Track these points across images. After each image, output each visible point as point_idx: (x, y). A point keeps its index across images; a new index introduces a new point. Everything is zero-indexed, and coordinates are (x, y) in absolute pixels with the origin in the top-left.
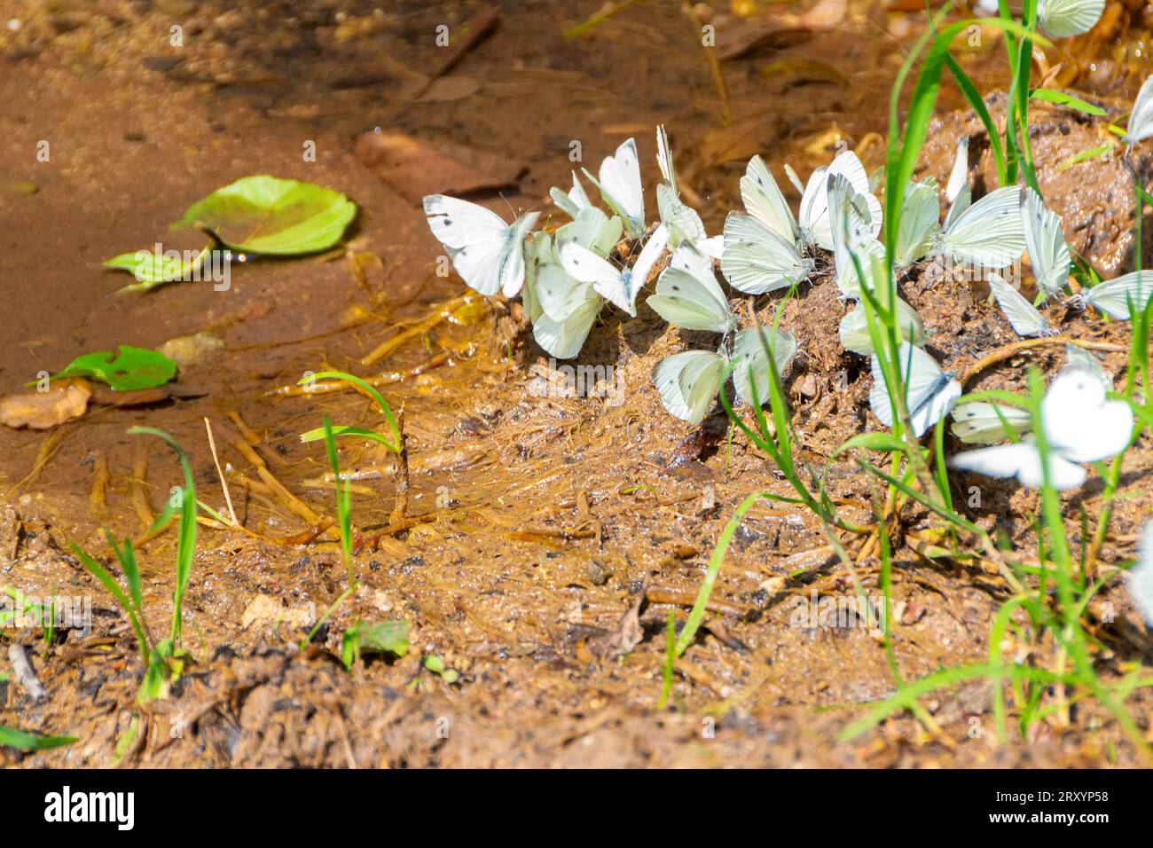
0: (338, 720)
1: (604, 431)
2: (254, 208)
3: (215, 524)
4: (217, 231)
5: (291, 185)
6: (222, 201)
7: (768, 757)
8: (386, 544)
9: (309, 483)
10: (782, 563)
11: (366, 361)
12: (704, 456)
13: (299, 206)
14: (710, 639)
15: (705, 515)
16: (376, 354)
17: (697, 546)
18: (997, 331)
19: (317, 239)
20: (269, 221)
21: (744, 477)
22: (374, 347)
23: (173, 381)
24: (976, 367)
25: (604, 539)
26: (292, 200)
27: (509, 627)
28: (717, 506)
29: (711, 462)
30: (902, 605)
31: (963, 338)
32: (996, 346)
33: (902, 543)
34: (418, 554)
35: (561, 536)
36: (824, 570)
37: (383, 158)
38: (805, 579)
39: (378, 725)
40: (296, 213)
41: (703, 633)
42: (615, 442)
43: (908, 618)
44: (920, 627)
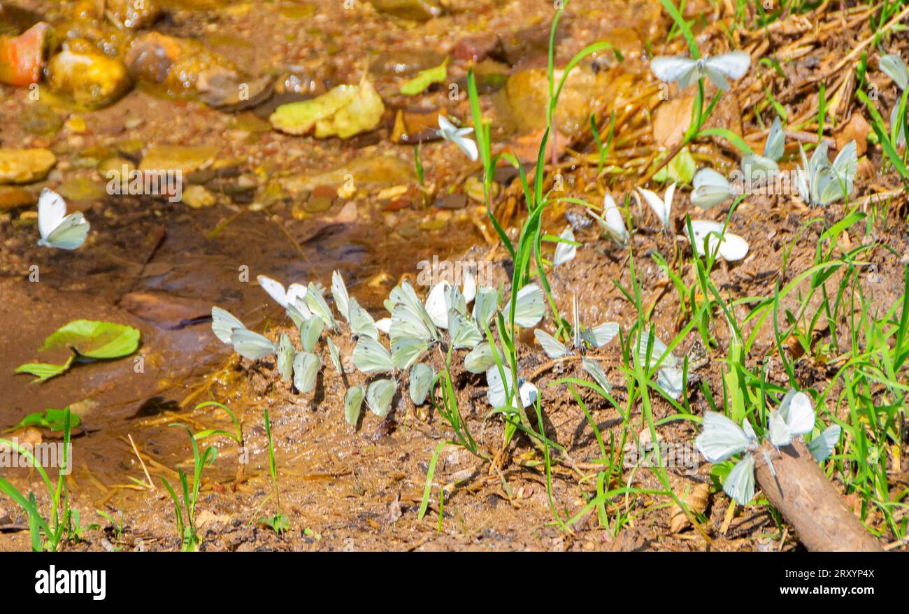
1: (330, 427)
2: (82, 337)
3: (140, 488)
4: (76, 348)
5: (98, 323)
6: (62, 334)
7: (510, 547)
8: (241, 487)
9: (178, 466)
10: (450, 478)
12: (390, 433)
13: (105, 333)
14: (432, 513)
15: (403, 459)
17: (403, 473)
18: (539, 357)
19: (124, 350)
20: (93, 342)
21: (413, 441)
23: (80, 424)
24: (535, 374)
25: (356, 474)
26: (101, 331)
27: (326, 517)
28: (407, 455)
29: (393, 435)
30: (522, 489)
31: (522, 361)
32: (540, 363)
33: (511, 462)
34: (260, 490)
35: (332, 475)
36: (472, 479)
37: (140, 306)
38: (465, 484)
40: (106, 338)
41: (429, 509)
42: (339, 431)
43: (526, 496)
44: (532, 499)
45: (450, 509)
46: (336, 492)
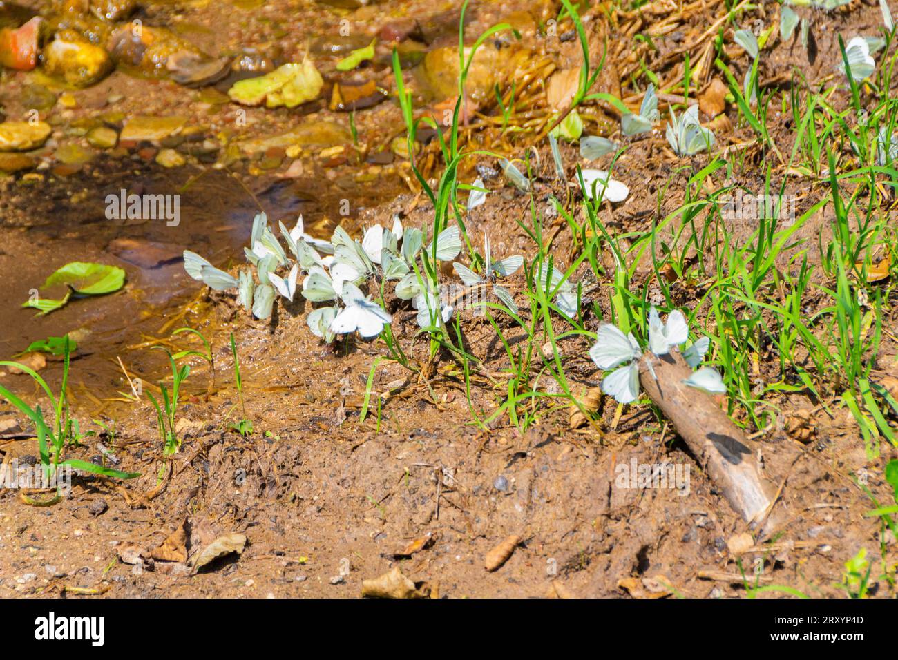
0: (253, 452)
1: (285, 346)
2: (77, 276)
3: (128, 400)
4: (72, 286)
5: (89, 265)
6: (61, 275)
8: (212, 398)
9: (160, 381)
10: (385, 387)
11: (161, 332)
13: (96, 273)
14: (372, 416)
15: (346, 372)
16: (164, 328)
20: (87, 281)
22: (162, 327)
23: (77, 349)
25: (307, 385)
26: (92, 271)
28: (350, 368)
30: (445, 395)
33: (436, 372)
34: (228, 400)
35: (288, 387)
36: (404, 387)
38: (398, 391)
39: (269, 453)
40: (97, 277)
41: (369, 413)
42: (292, 350)
43: (449, 400)
44: (454, 403)
45: (385, 412)
46: (292, 401)
